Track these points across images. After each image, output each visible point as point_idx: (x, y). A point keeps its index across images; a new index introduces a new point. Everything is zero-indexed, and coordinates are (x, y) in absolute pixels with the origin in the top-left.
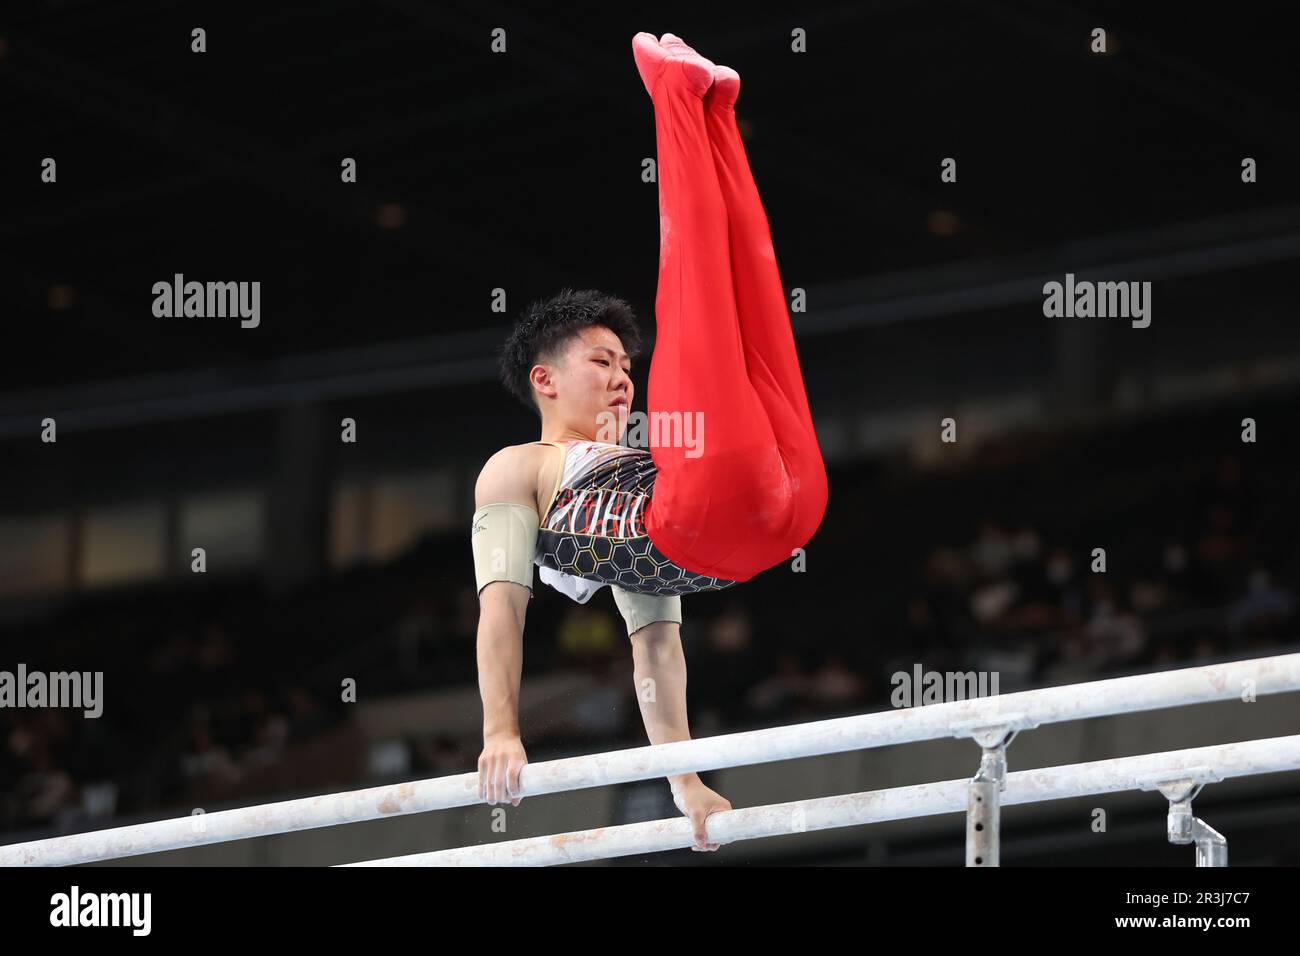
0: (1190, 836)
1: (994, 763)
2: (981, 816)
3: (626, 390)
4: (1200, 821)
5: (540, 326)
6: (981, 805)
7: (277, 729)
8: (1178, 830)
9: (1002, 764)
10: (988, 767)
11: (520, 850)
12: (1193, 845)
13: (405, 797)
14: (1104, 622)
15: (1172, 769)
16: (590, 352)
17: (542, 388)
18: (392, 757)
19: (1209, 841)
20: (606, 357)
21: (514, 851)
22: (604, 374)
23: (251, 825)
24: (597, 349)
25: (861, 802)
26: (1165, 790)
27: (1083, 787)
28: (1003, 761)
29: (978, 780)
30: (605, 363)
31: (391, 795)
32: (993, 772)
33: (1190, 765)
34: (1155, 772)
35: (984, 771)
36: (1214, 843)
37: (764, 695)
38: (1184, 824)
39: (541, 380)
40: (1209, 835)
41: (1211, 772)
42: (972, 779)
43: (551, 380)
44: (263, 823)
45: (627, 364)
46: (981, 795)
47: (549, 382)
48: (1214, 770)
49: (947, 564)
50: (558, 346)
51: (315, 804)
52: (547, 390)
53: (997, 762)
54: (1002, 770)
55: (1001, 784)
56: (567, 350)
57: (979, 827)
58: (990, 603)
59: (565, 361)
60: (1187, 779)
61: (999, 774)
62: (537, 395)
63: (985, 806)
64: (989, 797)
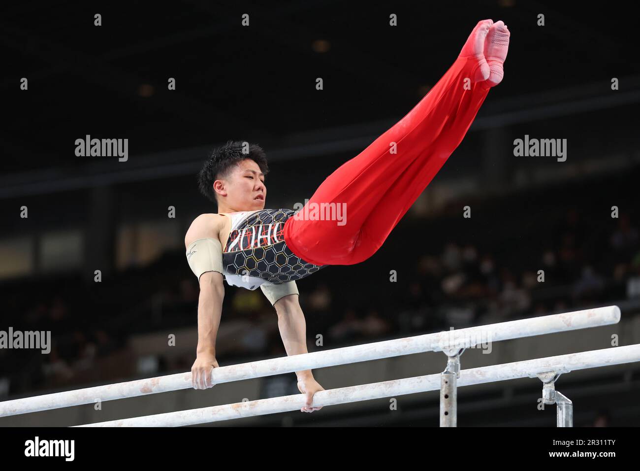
0: (553, 400)
1: (454, 364)
2: (447, 391)
3: (262, 191)
4: (559, 392)
5: (217, 160)
6: (447, 385)
7: (91, 350)
8: (548, 397)
9: (458, 365)
10: (451, 366)
11: (215, 411)
12: (555, 405)
13: (154, 385)
14: (509, 293)
15: (544, 366)
16: (243, 172)
17: (220, 192)
18: (149, 364)
19: (563, 403)
20: (252, 174)
21: (213, 412)
22: (251, 183)
23: (76, 399)
24: (247, 171)
25: (388, 386)
26: (541, 377)
27: (500, 377)
28: (459, 363)
29: (446, 373)
30: (252, 178)
31: (147, 384)
32: (454, 368)
33: (554, 365)
34: (536, 368)
35: (449, 368)
36: (566, 404)
37: (338, 331)
38: (550, 394)
39: (219, 188)
40: (564, 400)
41: (564, 367)
42: (443, 373)
43: (224, 187)
44: (82, 398)
45: (263, 178)
46: (448, 380)
47: (223, 188)
48: (566, 366)
49: (429, 264)
50: (227, 170)
51: (109, 389)
52: (222, 192)
53: (455, 364)
54: (458, 369)
55: (458, 374)
56: (231, 172)
57: (446, 397)
58: (452, 284)
59: (231, 178)
60: (552, 371)
61: (456, 370)
62: (218, 195)
63: (450, 386)
64: (451, 381)
